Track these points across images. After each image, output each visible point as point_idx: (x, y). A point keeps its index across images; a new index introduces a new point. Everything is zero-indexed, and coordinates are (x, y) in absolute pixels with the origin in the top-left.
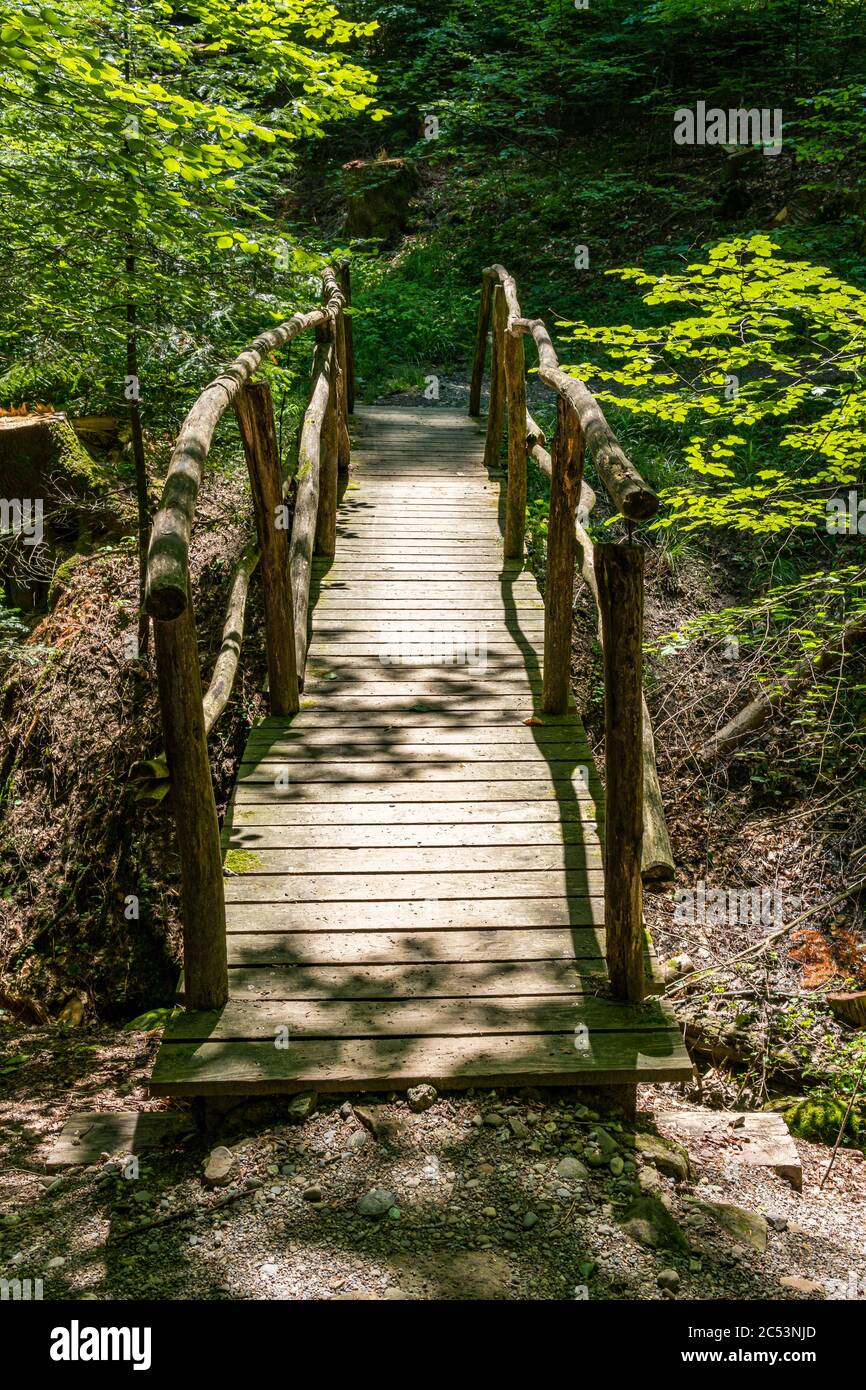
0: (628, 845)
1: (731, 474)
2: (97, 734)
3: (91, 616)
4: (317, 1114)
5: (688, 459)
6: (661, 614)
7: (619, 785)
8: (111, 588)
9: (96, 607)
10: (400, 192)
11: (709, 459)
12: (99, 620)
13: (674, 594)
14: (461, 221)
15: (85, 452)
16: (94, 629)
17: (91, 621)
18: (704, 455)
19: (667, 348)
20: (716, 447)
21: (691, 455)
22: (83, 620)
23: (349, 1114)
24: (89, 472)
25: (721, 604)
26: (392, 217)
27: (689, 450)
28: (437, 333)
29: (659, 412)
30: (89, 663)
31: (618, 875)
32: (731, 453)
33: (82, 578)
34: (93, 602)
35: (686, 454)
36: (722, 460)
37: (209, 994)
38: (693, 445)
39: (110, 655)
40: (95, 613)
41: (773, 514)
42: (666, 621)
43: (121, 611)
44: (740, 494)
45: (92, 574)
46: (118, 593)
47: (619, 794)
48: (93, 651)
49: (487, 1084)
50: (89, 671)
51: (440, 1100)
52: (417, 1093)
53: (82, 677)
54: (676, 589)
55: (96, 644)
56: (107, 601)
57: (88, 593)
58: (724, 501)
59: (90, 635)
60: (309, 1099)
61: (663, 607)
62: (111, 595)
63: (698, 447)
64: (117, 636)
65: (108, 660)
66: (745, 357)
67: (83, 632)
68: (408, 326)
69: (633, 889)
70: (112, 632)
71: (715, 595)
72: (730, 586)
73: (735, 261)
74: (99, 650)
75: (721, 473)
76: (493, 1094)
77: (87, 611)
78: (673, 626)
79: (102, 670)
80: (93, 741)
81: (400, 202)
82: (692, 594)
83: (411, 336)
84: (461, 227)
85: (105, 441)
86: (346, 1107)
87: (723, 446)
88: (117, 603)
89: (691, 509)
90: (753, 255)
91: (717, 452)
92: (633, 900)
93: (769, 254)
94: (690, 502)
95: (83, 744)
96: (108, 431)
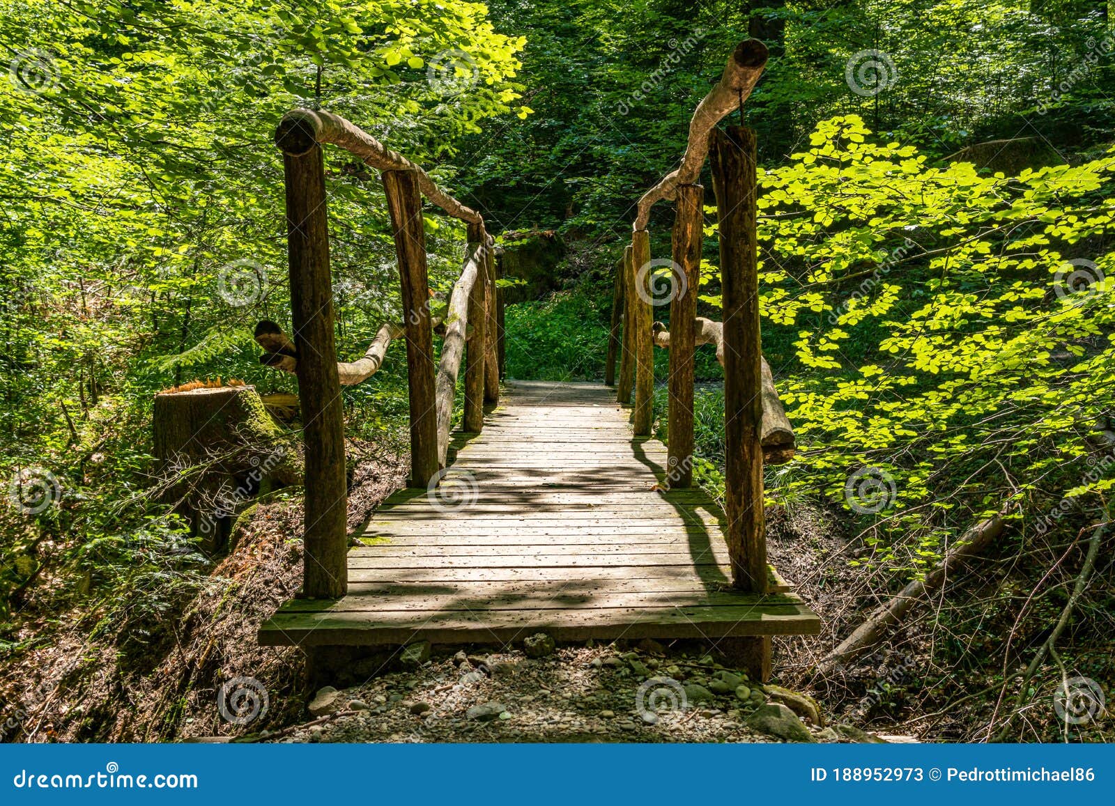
0: (747, 424)
1: (838, 365)
2: (265, 655)
3: (266, 553)
4: (430, 662)
5: (798, 353)
6: (779, 552)
7: (737, 363)
8: (286, 530)
9: (271, 546)
10: (550, 257)
11: (817, 353)
12: (273, 557)
13: (790, 536)
14: (602, 278)
15: (269, 417)
16: (269, 565)
17: (267, 558)
18: (812, 349)
19: (776, 248)
20: (822, 341)
21: (801, 349)
22: (259, 557)
23: (463, 660)
24: (271, 433)
25: (833, 545)
26: (543, 276)
27: (798, 344)
28: (579, 349)
29: (771, 314)
30: (262, 594)
31: (739, 457)
32: (836, 347)
33: (259, 525)
34: (270, 541)
35: (797, 349)
36: (830, 352)
37: (328, 584)
38: (802, 339)
39: (281, 587)
40: (270, 551)
41: (876, 417)
42: (784, 558)
43: (293, 549)
44: (846, 390)
45: (269, 520)
46: (292, 534)
47: (738, 372)
48: (267, 583)
49: (605, 636)
50: (261, 601)
51: (558, 649)
52: (534, 640)
53: (256, 606)
54: (792, 531)
55: (269, 577)
56: (281, 540)
57: (265, 535)
58: (831, 400)
59: (264, 569)
60: (422, 648)
61: (780, 547)
62: (285, 536)
63: (806, 341)
64: (288, 570)
65: (280, 591)
66: (844, 257)
67: (258, 567)
68: (555, 344)
69: (754, 473)
70: (285, 567)
71: (828, 537)
72: (840, 529)
73: (832, 147)
74: (272, 582)
75: (829, 366)
76: (613, 644)
77: (263, 550)
78: (790, 562)
79: (273, 599)
80: (261, 661)
81: (549, 266)
82: (806, 536)
83: (556, 351)
84: (600, 282)
85: (288, 416)
86: (460, 655)
87: (829, 341)
88: (291, 542)
89: (802, 408)
90: (848, 141)
91: (824, 346)
92: (754, 484)
93: (862, 139)
94: (801, 400)
95: (253, 664)
96: (291, 407)
